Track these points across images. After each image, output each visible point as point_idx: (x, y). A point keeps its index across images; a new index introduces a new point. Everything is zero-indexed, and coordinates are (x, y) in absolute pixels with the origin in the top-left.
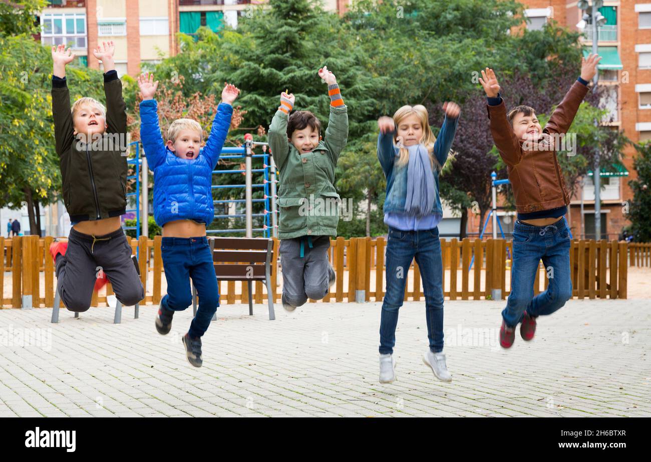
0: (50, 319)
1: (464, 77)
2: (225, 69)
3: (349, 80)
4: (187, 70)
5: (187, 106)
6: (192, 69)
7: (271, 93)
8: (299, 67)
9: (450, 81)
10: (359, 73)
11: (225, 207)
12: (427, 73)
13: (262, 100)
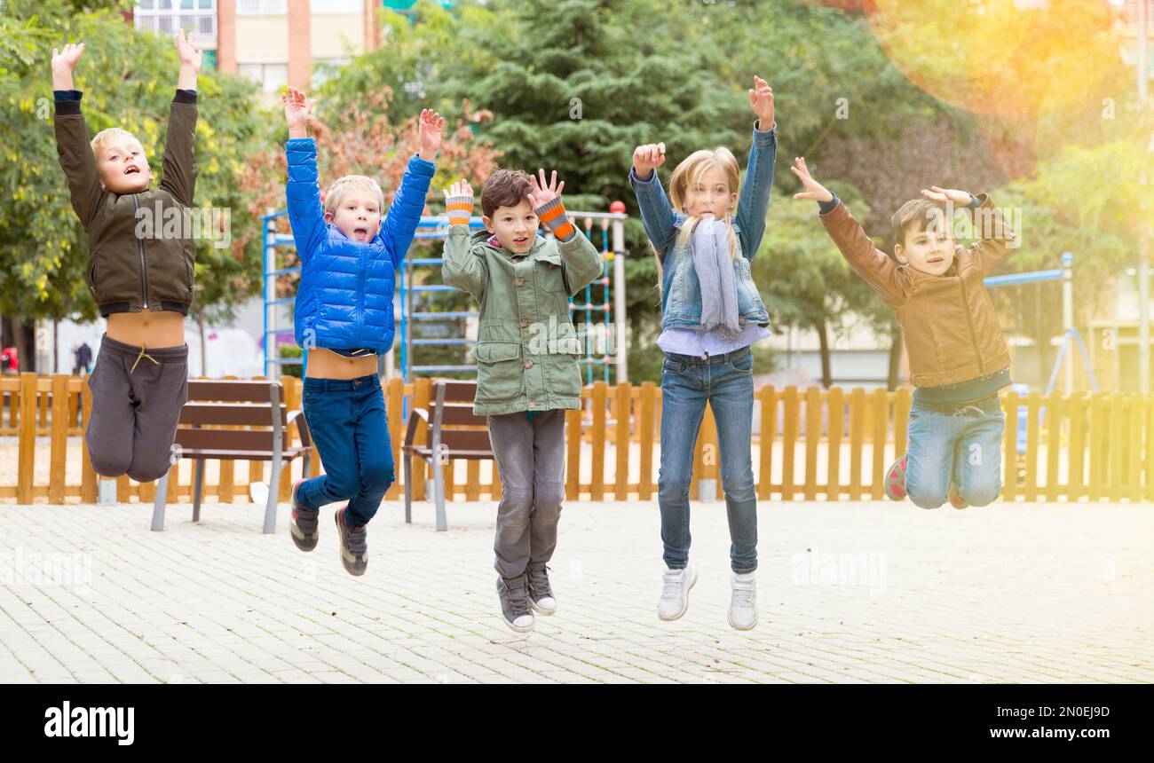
0: (149, 526)
1: (899, 92)
2: (465, 76)
3: (688, 96)
4: (395, 77)
5: (396, 141)
6: (405, 74)
7: (547, 119)
8: (598, 72)
9: (873, 100)
10: (706, 84)
11: (459, 324)
12: (831, 84)
13: (531, 132)
